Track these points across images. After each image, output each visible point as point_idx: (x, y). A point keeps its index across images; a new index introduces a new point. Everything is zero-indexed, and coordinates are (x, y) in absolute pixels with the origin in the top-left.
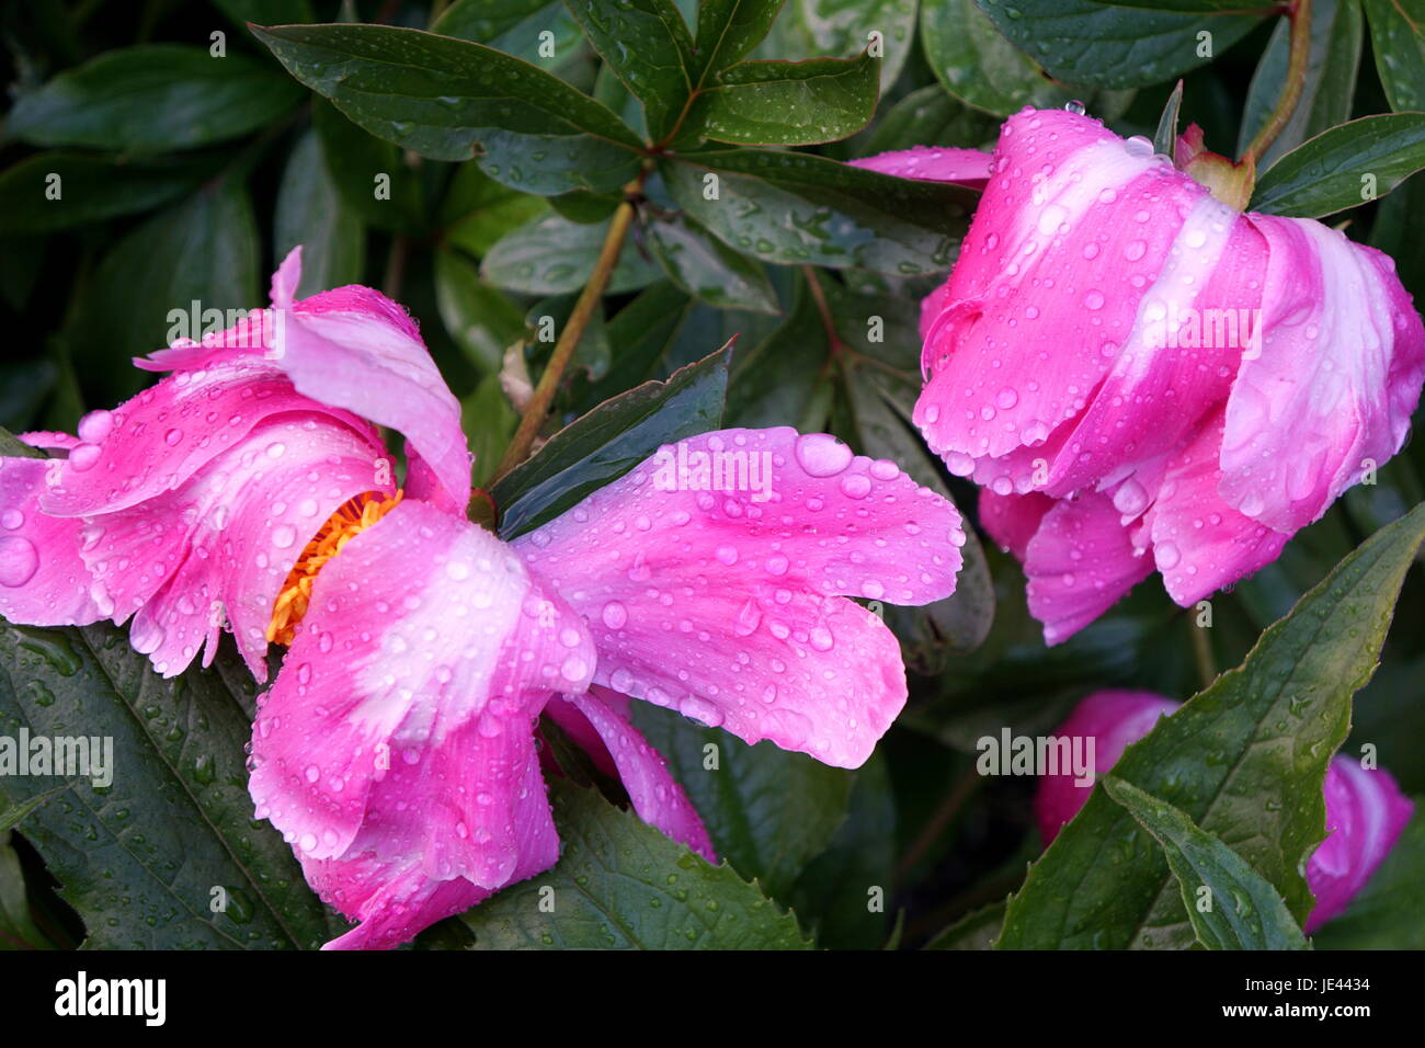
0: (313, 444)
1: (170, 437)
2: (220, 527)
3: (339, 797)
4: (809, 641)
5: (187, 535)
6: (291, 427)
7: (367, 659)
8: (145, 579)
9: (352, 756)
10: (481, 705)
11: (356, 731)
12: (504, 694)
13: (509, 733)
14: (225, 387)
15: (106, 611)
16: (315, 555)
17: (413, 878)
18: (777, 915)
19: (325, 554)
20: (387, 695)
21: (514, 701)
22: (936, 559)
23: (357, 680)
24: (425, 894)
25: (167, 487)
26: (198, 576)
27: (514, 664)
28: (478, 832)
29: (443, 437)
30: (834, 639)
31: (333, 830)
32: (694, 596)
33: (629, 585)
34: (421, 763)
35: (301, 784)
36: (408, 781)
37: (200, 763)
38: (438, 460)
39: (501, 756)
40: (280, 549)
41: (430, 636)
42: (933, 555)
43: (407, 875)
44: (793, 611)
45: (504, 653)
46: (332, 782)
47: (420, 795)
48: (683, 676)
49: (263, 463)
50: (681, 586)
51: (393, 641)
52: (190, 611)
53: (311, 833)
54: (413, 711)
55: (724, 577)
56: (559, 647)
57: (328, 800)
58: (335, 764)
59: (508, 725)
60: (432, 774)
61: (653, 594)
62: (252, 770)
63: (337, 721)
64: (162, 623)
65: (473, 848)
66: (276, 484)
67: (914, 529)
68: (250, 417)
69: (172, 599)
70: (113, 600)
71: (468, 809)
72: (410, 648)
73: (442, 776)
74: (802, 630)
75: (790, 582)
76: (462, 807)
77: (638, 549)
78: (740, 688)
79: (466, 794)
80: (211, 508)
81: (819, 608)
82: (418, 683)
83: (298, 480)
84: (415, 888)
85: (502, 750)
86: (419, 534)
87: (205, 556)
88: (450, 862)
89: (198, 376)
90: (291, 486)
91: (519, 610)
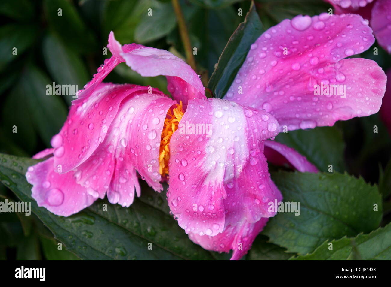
0: (143, 102)
1: (90, 127)
2: (125, 146)
3: (214, 211)
4: (337, 81)
5: (113, 155)
6: (131, 101)
7: (203, 160)
8: (105, 178)
9: (212, 195)
10: (248, 155)
11: (209, 186)
12: (254, 148)
13: (260, 160)
14: (98, 102)
15: (96, 196)
16: (165, 137)
17: (246, 226)
18: (356, 180)
19: (168, 134)
20: (215, 168)
21: (257, 148)
22: (364, 32)
23: (203, 169)
24: (252, 230)
25: (99, 143)
26: (123, 167)
27: (252, 136)
28: (264, 199)
29: (189, 73)
30: (345, 76)
31: (215, 224)
32: (290, 87)
33: (268, 94)
34: (234, 186)
35: (198, 214)
36: (232, 195)
37: (149, 230)
38: (192, 82)
39: (261, 169)
40: (153, 140)
41: (221, 140)
42: (362, 31)
43: (243, 226)
44: (326, 74)
45: (248, 134)
46: (209, 207)
47: (239, 197)
48: (298, 116)
49: (128, 117)
50: (284, 86)
51: (209, 150)
52: (125, 181)
53: (208, 229)
54: (226, 169)
55: (299, 74)
56: (263, 122)
57: (210, 214)
58: (207, 201)
59: (259, 157)
60: (240, 188)
61: (276, 94)
62: (177, 219)
63: (200, 187)
64: (117, 190)
65: (264, 205)
66: (138, 120)
67: (351, 27)
68: (116, 104)
69: (117, 180)
70: (97, 191)
71: (257, 193)
72: (216, 148)
73: (243, 187)
74: (332, 78)
75: (322, 64)
76: (255, 193)
77: (266, 80)
78: (318, 110)
79: (254, 188)
80: (118, 142)
81: (335, 68)
82: (224, 159)
83: (146, 115)
84: (248, 229)
85: (261, 167)
86: (201, 109)
87: (122, 159)
88: (256, 214)
89: (85, 105)
90: (145, 118)
91: (245, 117)
